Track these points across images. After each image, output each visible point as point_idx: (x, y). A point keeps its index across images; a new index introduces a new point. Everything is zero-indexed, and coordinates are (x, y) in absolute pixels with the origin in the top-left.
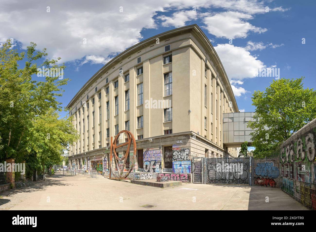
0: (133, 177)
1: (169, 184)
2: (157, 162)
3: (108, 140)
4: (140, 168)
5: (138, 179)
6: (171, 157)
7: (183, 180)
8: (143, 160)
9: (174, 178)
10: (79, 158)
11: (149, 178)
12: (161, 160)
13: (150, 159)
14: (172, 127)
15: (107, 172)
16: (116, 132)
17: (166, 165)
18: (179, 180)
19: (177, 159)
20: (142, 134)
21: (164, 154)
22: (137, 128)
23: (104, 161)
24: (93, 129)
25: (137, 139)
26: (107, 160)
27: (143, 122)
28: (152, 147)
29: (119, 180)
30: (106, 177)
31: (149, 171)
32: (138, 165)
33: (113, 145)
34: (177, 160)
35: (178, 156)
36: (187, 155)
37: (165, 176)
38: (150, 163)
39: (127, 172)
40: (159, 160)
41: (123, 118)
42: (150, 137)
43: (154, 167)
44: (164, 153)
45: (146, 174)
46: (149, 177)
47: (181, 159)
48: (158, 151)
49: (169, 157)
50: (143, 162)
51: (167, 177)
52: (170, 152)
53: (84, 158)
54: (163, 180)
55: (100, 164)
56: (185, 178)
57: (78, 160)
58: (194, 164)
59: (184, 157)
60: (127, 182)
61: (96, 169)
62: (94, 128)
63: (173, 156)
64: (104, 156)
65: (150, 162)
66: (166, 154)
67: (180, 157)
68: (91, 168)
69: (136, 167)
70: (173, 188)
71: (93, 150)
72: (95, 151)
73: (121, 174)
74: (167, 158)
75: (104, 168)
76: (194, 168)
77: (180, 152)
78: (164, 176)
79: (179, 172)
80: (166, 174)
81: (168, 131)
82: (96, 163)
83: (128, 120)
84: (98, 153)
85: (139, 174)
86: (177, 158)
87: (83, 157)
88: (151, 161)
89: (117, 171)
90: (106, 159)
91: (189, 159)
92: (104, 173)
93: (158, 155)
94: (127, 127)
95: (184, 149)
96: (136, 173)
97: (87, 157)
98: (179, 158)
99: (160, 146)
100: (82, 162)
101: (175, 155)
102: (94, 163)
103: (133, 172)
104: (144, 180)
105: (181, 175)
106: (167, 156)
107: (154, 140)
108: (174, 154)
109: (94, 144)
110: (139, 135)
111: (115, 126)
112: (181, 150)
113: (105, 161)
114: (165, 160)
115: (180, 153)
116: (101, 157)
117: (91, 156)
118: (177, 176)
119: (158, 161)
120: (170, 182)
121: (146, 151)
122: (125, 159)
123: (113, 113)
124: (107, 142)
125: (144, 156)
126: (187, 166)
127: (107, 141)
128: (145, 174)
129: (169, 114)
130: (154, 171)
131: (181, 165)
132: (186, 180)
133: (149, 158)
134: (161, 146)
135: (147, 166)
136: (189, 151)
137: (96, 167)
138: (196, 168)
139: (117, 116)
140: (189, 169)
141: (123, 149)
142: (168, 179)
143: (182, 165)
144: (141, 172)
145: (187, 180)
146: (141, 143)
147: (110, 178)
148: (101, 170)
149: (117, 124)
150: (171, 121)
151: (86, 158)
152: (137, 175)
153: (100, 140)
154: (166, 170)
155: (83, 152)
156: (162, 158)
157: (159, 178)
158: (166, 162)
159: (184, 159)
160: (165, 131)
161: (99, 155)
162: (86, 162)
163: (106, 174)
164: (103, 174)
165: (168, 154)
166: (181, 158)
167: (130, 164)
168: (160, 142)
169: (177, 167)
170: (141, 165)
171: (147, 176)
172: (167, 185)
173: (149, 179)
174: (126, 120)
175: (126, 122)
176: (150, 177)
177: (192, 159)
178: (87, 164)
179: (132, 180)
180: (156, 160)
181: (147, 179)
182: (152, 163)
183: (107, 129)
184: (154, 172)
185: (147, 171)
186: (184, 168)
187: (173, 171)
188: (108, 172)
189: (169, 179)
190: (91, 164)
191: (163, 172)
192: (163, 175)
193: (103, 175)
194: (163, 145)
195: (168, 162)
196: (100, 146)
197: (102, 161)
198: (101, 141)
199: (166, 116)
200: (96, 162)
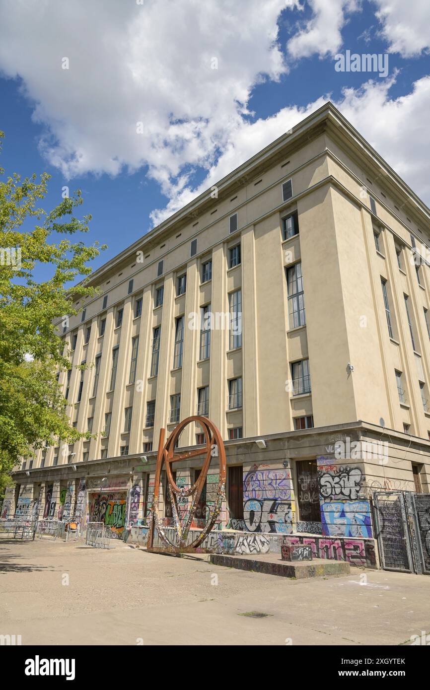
0: (215, 547)
1: (314, 568)
2: (279, 504)
3: (149, 432)
4: (233, 518)
5: (231, 551)
6: (316, 489)
7: (353, 557)
8: (242, 498)
9: (327, 552)
10: (49, 479)
11: (259, 550)
12: (290, 497)
13: (260, 495)
14: (312, 410)
15: (138, 530)
16: (174, 414)
17: (305, 513)
18: (343, 557)
19: (333, 497)
20: (239, 425)
21: (298, 482)
22: (227, 409)
23: (132, 494)
24: (108, 398)
25: (227, 438)
26: (142, 493)
27: (242, 392)
28: (265, 461)
29: (178, 556)
30: (135, 546)
31: (258, 529)
32: (228, 509)
33: (164, 450)
34: (331, 499)
35: (333, 488)
36: (357, 484)
37: (302, 545)
38: (262, 506)
39: (202, 530)
40: (286, 498)
41: (193, 378)
42: (259, 435)
43: (272, 517)
44: (298, 477)
45: (251, 539)
46: (259, 546)
47: (341, 496)
48: (281, 474)
49: (309, 489)
50: (244, 503)
51: (307, 548)
52: (311, 474)
53: (67, 480)
54: (299, 556)
55: (118, 502)
56: (358, 552)
57: (43, 485)
58: (379, 510)
59: (350, 490)
60: (198, 559)
61: (102, 518)
62: (110, 395)
63: (322, 486)
64: (132, 480)
65: (261, 502)
66: (303, 482)
67: (338, 491)
68: (88, 517)
69: (225, 515)
70: (324, 579)
71: (100, 458)
72: (107, 463)
73: (185, 536)
74: (305, 492)
75: (131, 517)
76: (380, 523)
77: (339, 476)
78: (300, 545)
79: (340, 532)
80: (304, 539)
81: (302, 419)
82: (104, 498)
83: (205, 385)
84: (116, 468)
85: (233, 537)
86: (331, 494)
87: (65, 477)
88: (265, 500)
89: (169, 528)
90: (138, 489)
91: (363, 498)
92: (129, 532)
93: (280, 483)
94: (201, 404)
95: (348, 469)
96: (223, 532)
97: (77, 480)
98: (336, 494)
99: (286, 460)
100: (58, 495)
101: (326, 486)
102: (98, 501)
103: (215, 531)
104: (247, 554)
105: (347, 543)
106: (304, 486)
107: (270, 444)
108: (323, 481)
109: (105, 441)
110: (232, 426)
111: (172, 397)
112: (340, 471)
113: (135, 493)
114: (299, 499)
115: (337, 479)
116: (124, 483)
117: (92, 478)
118: (336, 546)
119: (283, 502)
120: (316, 562)
121: (250, 472)
122: (196, 493)
123: (168, 363)
124: (147, 440)
125: (244, 486)
126: (360, 517)
127: (145, 435)
128: (247, 537)
129: (303, 377)
130: (271, 527)
131: (343, 514)
132: (363, 557)
133: (257, 492)
134: (288, 460)
135: (252, 514)
136: (360, 474)
137: (103, 511)
138: (386, 523)
139: (177, 372)
140: (368, 525)
141: (189, 463)
142: (311, 555)
143: (347, 515)
144: (239, 531)
145: (365, 560)
146: (236, 448)
147: (150, 550)
148: (120, 522)
149: (177, 393)
150: (308, 395)
151: (74, 483)
152: (227, 540)
153: (125, 431)
154: (305, 526)
155: (67, 463)
156: (292, 492)
157: (286, 551)
158: (304, 505)
159: (349, 496)
160: (296, 420)
161: (118, 476)
162: (73, 495)
163: (134, 536)
164: (123, 536)
165: (307, 481)
166: (342, 493)
167: (207, 506)
168: (286, 447)
169: (332, 518)
170: (237, 512)
171: (253, 544)
172: (309, 571)
173: (259, 552)
174: (201, 385)
175: (200, 390)
176: (261, 546)
177: (371, 497)
178: (73, 502)
179: (215, 554)
180: (277, 497)
181: (255, 551)
182: (268, 505)
183: (148, 402)
184: (273, 530)
185: (255, 528)
186: (354, 523)
187: (324, 531)
188: (140, 528)
189: (313, 555)
190: (88, 502)
191: (296, 534)
192: (297, 542)
193: (125, 541)
194: (293, 456)
195: (309, 504)
196: (125, 449)
197: (125, 493)
198: (129, 433)
199: (296, 381)
200: (106, 496)
